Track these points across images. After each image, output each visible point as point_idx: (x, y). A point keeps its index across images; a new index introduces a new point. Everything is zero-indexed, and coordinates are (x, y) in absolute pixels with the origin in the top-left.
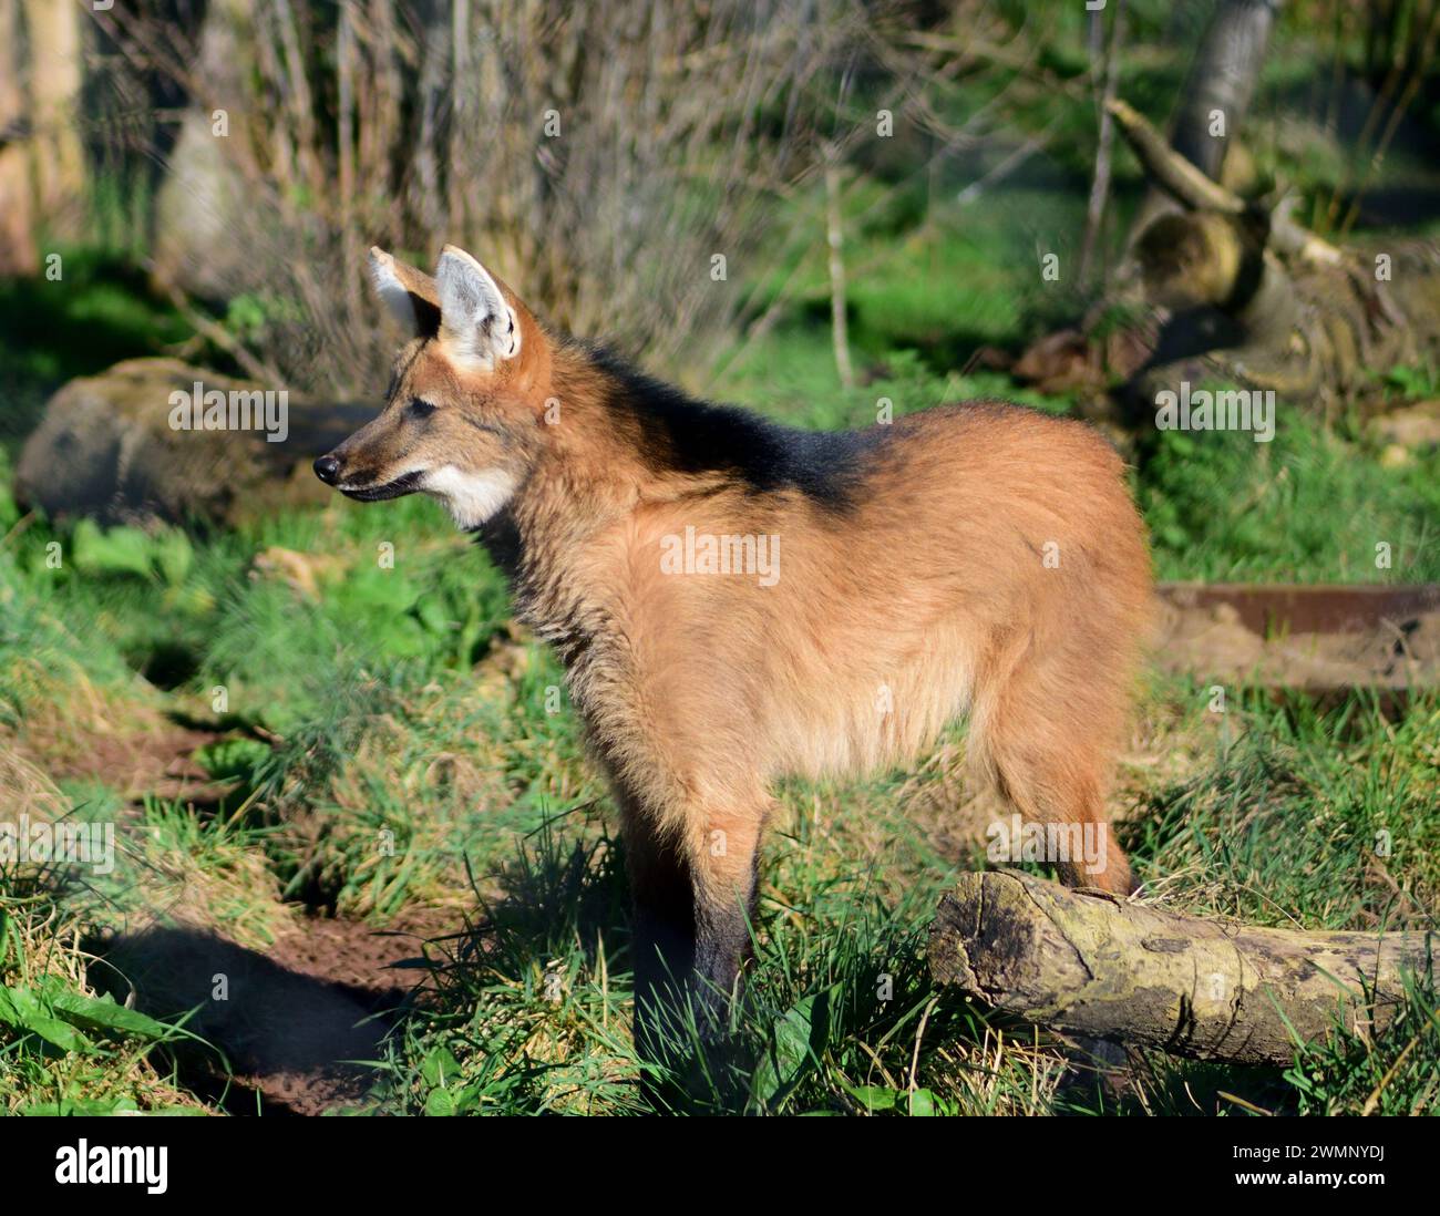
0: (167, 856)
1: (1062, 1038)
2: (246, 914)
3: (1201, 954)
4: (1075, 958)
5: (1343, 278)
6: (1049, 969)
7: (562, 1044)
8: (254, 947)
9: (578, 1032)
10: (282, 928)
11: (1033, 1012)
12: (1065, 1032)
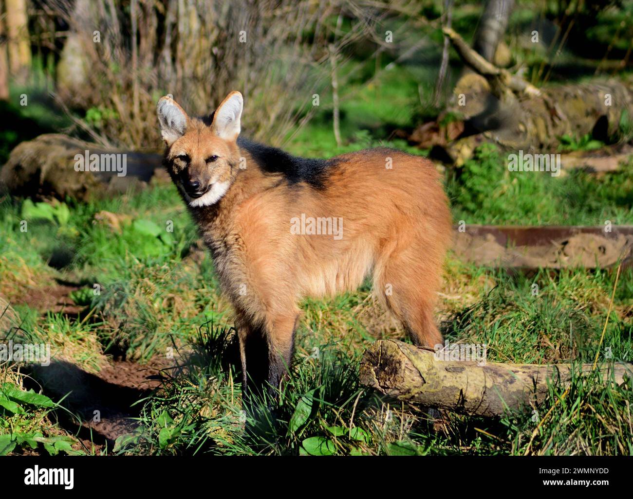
0: (57, 336)
1: (413, 407)
2: (89, 359)
3: (470, 373)
4: (418, 374)
5: (541, 101)
6: (408, 379)
7: (215, 411)
8: (92, 372)
9: (222, 406)
10: (103, 365)
11: (401, 396)
12: (415, 404)
